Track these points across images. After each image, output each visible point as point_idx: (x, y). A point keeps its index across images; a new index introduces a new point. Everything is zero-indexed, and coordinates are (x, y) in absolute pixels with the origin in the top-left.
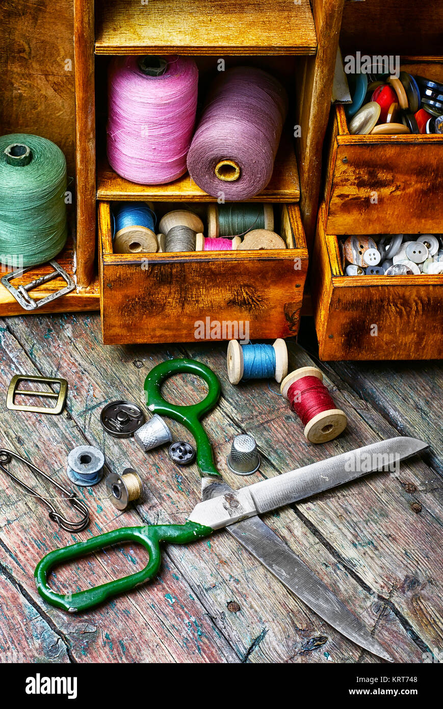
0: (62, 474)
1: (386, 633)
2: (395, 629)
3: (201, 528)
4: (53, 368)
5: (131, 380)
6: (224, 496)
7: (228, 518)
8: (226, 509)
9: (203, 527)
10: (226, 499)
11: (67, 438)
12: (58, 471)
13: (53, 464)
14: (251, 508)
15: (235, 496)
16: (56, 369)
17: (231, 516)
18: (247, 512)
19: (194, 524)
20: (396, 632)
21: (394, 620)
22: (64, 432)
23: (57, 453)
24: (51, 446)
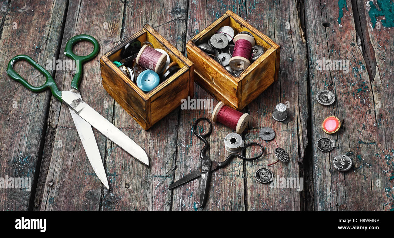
0: (198, 142)
1: (131, 32)
2: (127, 32)
4: (166, 207)
5: (137, 180)
11: (185, 157)
12: (199, 144)
13: (199, 148)
16: (165, 206)
20: (128, 31)
21: (125, 34)
22: (184, 161)
23: (194, 153)
24: (194, 157)
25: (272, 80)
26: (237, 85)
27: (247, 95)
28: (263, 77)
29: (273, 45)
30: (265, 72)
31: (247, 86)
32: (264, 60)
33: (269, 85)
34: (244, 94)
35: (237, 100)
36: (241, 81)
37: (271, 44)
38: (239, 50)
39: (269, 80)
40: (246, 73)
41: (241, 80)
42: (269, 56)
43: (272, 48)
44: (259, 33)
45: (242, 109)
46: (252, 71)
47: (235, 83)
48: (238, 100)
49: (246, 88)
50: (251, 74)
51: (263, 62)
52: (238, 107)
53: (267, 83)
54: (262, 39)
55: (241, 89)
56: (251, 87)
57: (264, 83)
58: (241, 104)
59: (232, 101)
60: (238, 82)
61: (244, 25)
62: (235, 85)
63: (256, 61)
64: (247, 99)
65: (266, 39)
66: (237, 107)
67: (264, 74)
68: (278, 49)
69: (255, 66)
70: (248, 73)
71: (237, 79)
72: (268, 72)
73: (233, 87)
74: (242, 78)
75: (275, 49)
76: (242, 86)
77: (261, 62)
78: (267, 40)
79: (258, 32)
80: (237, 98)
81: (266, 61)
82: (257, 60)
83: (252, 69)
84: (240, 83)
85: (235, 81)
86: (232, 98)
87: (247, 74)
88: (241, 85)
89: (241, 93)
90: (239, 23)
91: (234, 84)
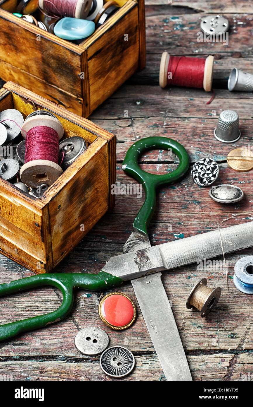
3: (112, 279)
6: (136, 252)
7: (137, 271)
8: (136, 263)
9: (113, 277)
10: (137, 255)
14: (159, 264)
15: (146, 253)
17: (140, 270)
18: (155, 267)
19: (106, 274)
25: (105, 205)
26: (40, 214)
27: (61, 235)
28: (88, 201)
29: (101, 134)
30: (92, 190)
31: (59, 217)
32: (88, 163)
33: (99, 217)
34: (56, 234)
35: (43, 247)
36: (47, 205)
37: (98, 132)
38: (36, 148)
39: (100, 205)
40: (55, 190)
41: (46, 203)
42: (96, 154)
43: (99, 139)
44: (72, 116)
45: (54, 266)
46: (67, 184)
47: (35, 212)
48: (46, 248)
49: (57, 221)
50: (65, 192)
51: (87, 167)
52: (47, 262)
53: (96, 212)
54: (78, 125)
55: (49, 224)
56: (67, 219)
57: (91, 212)
58: (52, 256)
59: (33, 253)
60: (42, 207)
61: (41, 105)
62: (37, 215)
63: (72, 166)
64: (62, 246)
65: (85, 125)
66: (45, 263)
67: (89, 194)
68: (111, 140)
69: (71, 175)
70: (59, 189)
71: (39, 202)
72: (96, 189)
73: (33, 220)
74: (48, 200)
75: (106, 141)
76: (50, 217)
77: (82, 165)
78: (88, 127)
79: (70, 114)
80: (43, 244)
81: (91, 165)
82: (74, 164)
83: (67, 181)
84: (46, 211)
85: (35, 207)
86: (34, 244)
87: (57, 191)
88: (47, 215)
89: (50, 232)
90: (31, 103)
91: (35, 214)
